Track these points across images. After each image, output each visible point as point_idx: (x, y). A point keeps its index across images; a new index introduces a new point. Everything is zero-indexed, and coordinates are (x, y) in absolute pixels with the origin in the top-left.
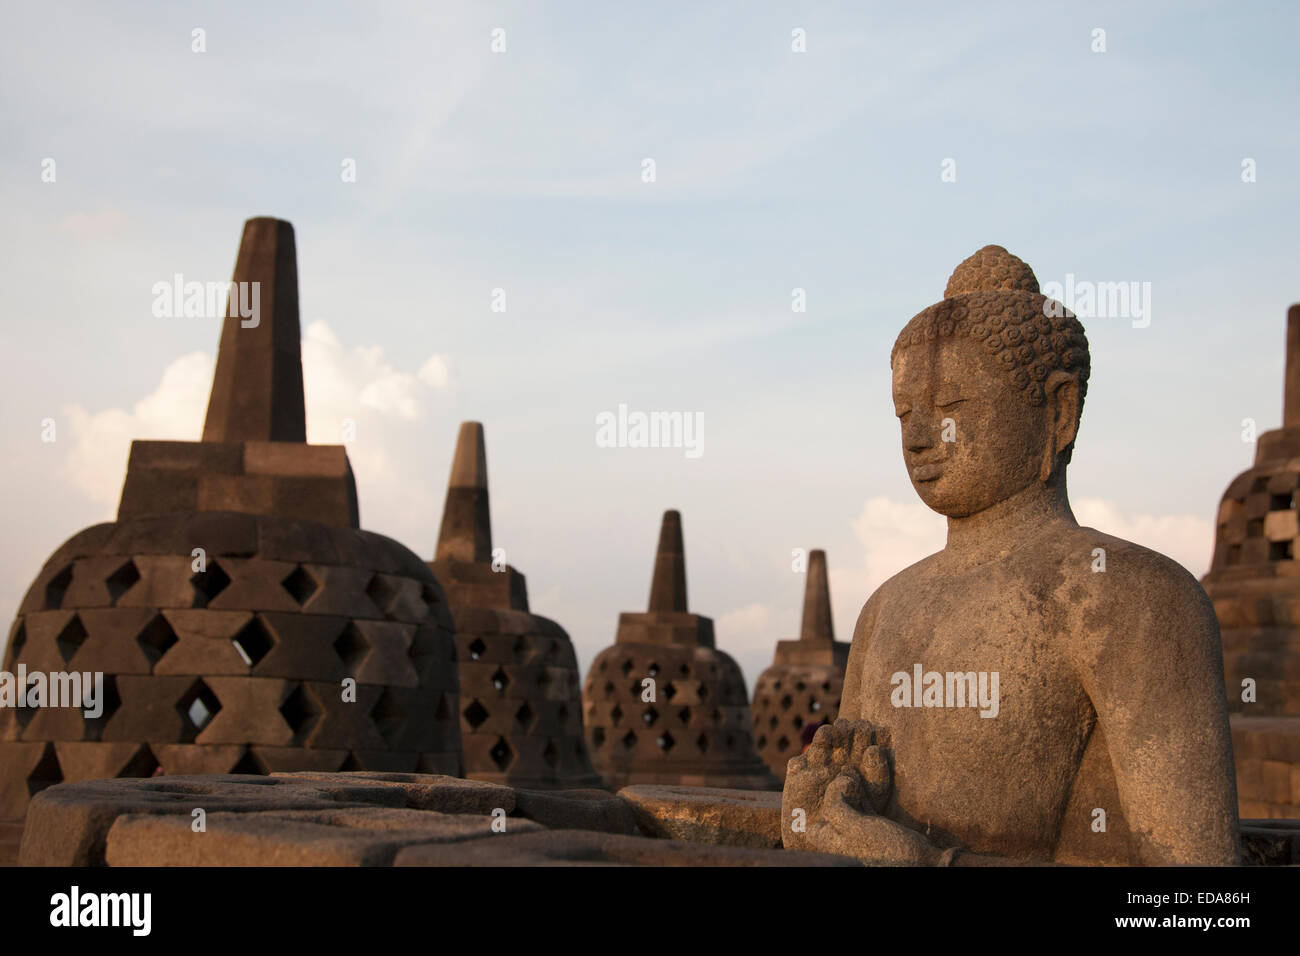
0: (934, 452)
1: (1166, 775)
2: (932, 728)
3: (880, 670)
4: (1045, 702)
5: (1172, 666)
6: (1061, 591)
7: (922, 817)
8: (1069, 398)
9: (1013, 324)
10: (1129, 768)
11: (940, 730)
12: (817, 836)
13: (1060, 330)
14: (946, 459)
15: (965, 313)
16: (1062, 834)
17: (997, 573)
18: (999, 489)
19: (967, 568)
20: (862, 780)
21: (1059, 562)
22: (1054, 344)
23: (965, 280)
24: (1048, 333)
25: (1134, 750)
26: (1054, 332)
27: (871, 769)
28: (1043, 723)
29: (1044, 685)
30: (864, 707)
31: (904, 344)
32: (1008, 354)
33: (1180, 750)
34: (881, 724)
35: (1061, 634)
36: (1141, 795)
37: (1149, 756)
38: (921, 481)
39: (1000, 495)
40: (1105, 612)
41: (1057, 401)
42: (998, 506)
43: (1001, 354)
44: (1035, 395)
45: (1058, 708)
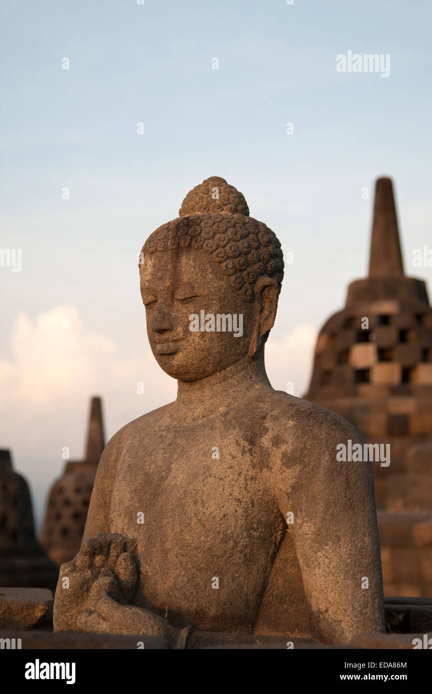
0: (173, 333)
1: (338, 571)
2: (171, 539)
3: (128, 496)
4: (253, 518)
5: (343, 494)
6: (266, 439)
7: (162, 605)
8: (271, 296)
9: (234, 241)
10: (312, 566)
11: (177, 540)
12: (86, 622)
13: (266, 246)
14: (182, 339)
15: (199, 230)
16: (260, 614)
17: (218, 424)
18: (220, 362)
19: (194, 420)
20: (117, 577)
21: (264, 418)
22: (261, 257)
23: (197, 203)
24: (257, 248)
25: (316, 553)
26: (262, 247)
27: (123, 569)
28: (250, 534)
29: (253, 506)
30: (115, 523)
31: (149, 249)
32: (230, 263)
33: (348, 553)
34: (130, 536)
35: (265, 470)
36: (321, 585)
37: (327, 557)
38: (163, 355)
39: (220, 366)
40: (297, 455)
41: (262, 298)
42: (218, 374)
43: (225, 263)
44: (247, 294)
45: (261, 523)
